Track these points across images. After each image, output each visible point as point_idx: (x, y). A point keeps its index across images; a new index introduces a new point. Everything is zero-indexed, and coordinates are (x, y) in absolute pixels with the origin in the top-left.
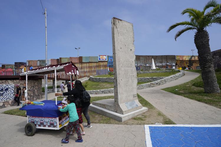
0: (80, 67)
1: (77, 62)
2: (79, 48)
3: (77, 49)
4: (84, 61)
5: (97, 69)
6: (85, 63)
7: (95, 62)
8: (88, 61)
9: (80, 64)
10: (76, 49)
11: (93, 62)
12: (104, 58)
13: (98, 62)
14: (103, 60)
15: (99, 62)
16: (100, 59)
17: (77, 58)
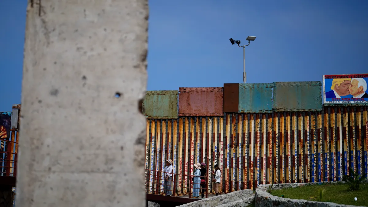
0: (225, 138)
1: (211, 111)
2: (249, 39)
3: (238, 43)
4: (244, 106)
5: (314, 149)
6: (250, 116)
7: (305, 114)
8: (266, 108)
9: (226, 124)
10: (232, 42)
11: (292, 114)
12: (353, 90)
13: (320, 110)
14: (350, 98)
15: (327, 109)
16: (330, 95)
17: (212, 90)
